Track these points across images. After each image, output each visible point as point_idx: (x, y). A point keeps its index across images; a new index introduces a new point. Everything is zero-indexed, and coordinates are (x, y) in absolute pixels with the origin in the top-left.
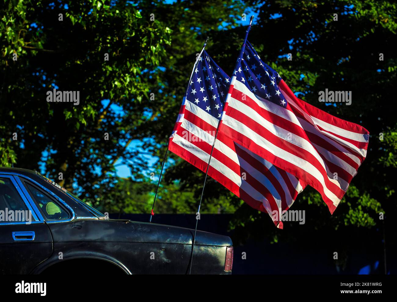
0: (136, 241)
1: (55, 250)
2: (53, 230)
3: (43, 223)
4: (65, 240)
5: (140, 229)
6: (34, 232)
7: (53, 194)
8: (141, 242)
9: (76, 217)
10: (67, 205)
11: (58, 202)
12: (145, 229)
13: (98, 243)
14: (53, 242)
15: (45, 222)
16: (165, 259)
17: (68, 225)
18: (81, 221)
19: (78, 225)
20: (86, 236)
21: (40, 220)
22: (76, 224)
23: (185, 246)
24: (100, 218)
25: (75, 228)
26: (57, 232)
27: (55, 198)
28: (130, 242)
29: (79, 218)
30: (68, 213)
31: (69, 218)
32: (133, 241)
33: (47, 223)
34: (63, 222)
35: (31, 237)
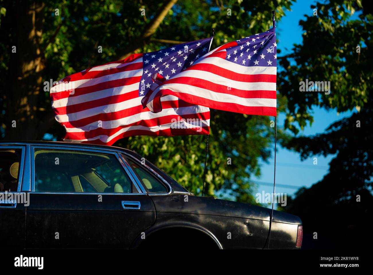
0: (224, 215)
1: (157, 219)
2: (155, 202)
3: (146, 195)
4: (166, 210)
5: (227, 204)
6: (139, 202)
7: (152, 170)
8: (228, 216)
9: (173, 192)
10: (164, 181)
11: (157, 178)
12: (231, 205)
13: (193, 215)
14: (156, 212)
15: (148, 194)
16: (248, 233)
17: (168, 198)
18: (177, 195)
19: (175, 198)
20: (182, 208)
21: (142, 192)
22: (174, 197)
23: (264, 222)
24: (192, 194)
25: (173, 200)
26: (159, 203)
27: (154, 174)
28: (219, 216)
29: (175, 192)
30: (165, 187)
31: (167, 192)
32: (222, 215)
33: (149, 195)
34: (162, 195)
35: (137, 206)
